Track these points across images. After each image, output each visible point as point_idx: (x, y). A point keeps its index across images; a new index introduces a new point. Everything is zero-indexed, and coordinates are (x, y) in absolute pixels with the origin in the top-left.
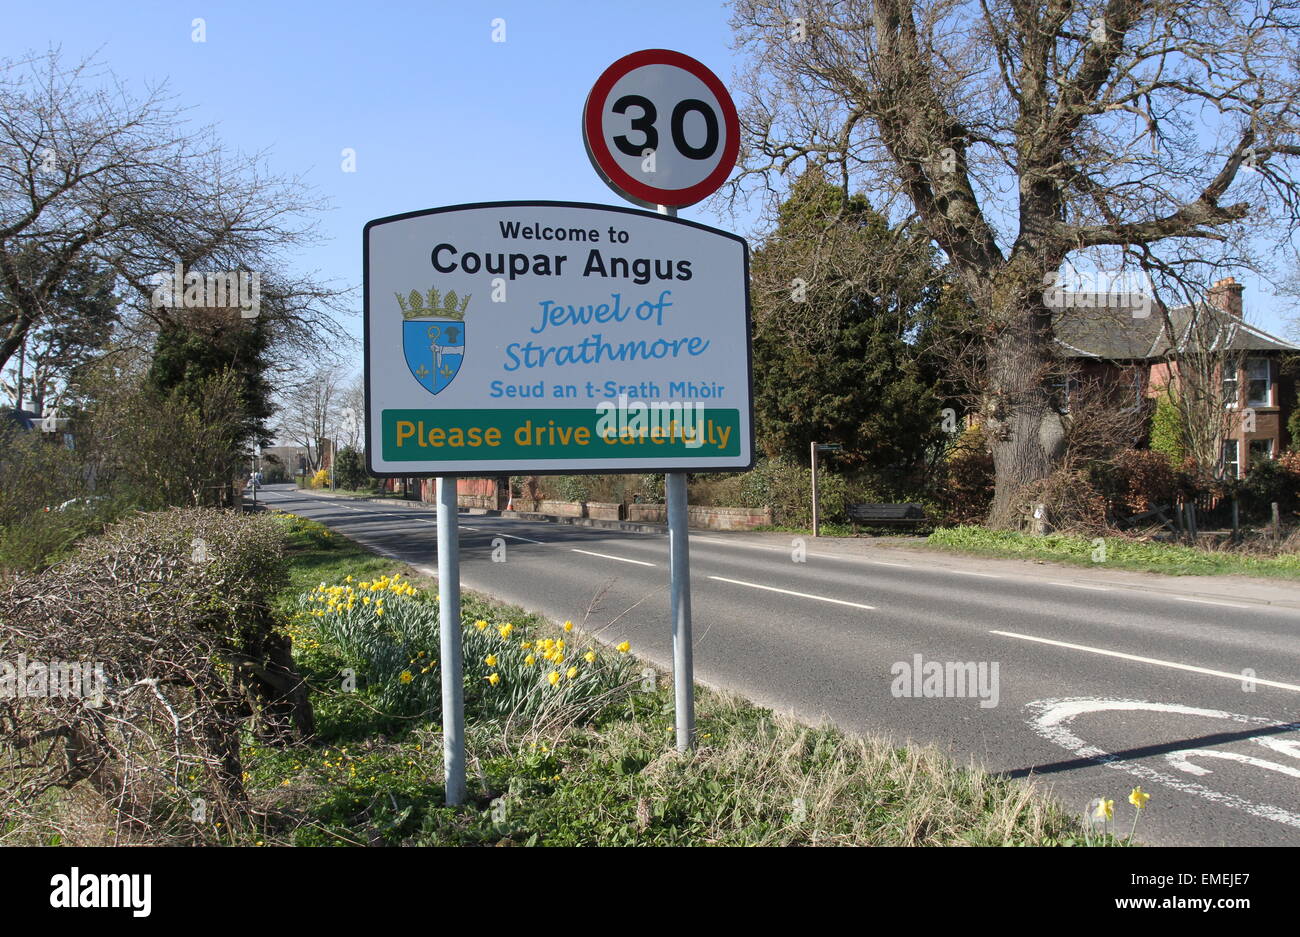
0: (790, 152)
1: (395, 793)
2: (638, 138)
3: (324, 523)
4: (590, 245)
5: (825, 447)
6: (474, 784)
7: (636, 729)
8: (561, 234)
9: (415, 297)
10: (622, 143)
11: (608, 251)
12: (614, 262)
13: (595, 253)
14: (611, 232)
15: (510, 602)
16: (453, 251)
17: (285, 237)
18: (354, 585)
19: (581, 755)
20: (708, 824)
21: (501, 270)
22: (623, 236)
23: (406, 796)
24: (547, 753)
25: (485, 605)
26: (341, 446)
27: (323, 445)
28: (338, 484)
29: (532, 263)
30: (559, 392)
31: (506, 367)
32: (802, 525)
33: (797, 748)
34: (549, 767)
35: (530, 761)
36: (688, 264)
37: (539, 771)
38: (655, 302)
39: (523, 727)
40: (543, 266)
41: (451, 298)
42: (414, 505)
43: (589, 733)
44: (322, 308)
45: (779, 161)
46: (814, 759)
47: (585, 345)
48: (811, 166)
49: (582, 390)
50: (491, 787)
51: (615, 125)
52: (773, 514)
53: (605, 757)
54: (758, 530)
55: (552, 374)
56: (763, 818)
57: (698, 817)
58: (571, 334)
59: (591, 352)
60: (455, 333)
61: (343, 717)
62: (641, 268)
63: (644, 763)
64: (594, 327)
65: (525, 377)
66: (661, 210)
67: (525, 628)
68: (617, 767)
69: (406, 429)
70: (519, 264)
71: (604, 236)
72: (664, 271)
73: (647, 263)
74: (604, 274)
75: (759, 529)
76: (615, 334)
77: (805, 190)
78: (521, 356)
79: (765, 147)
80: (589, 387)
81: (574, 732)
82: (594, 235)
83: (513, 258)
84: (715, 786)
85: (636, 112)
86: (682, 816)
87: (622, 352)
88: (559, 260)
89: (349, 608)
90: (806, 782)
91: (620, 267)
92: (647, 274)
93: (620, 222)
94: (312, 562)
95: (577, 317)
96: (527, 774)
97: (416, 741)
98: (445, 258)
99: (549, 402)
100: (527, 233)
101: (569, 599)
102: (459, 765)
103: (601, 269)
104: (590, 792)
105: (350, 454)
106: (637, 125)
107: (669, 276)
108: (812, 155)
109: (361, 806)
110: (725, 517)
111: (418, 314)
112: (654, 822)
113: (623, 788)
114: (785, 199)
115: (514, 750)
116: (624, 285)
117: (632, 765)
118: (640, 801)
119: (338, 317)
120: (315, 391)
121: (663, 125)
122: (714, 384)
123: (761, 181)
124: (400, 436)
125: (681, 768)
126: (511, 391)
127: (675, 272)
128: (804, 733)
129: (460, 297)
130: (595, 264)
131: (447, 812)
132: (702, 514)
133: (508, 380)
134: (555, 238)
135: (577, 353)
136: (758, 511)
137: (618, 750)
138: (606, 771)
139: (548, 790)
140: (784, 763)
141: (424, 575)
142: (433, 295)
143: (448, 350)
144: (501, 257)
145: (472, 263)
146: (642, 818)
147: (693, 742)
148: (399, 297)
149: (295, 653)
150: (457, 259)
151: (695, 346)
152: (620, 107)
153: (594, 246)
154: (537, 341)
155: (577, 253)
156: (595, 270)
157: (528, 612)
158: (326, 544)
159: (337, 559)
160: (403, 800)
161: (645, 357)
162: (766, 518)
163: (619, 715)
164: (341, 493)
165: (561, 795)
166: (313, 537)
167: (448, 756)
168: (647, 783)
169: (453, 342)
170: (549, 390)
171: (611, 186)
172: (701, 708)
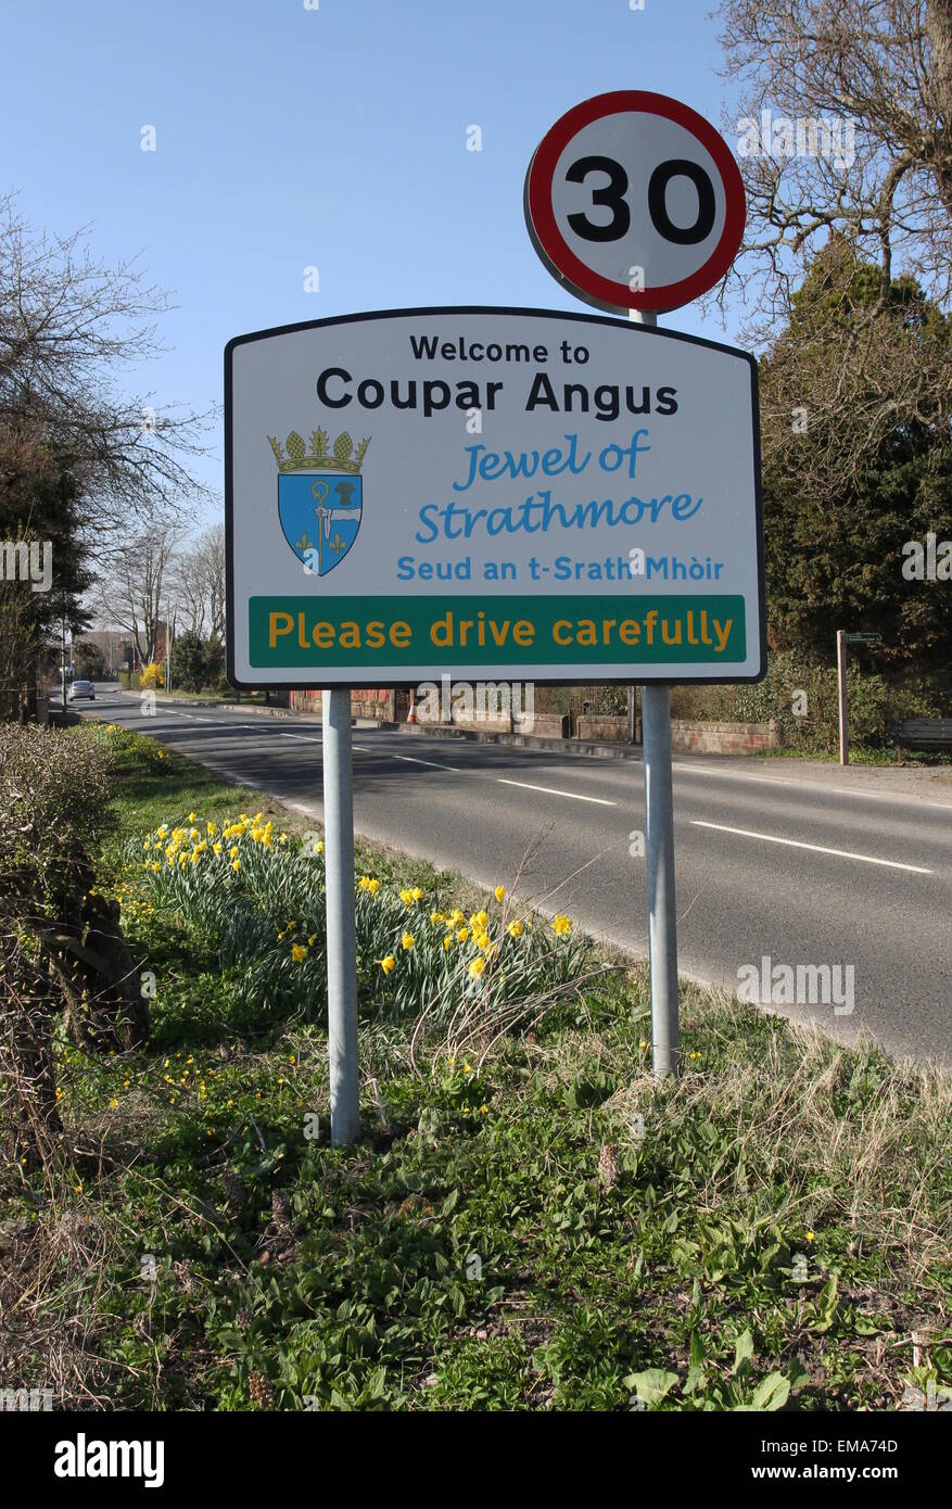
0: (807, 220)
1: (261, 1123)
2: (602, 216)
3: (159, 737)
4: (535, 368)
5: (857, 638)
6: (370, 1114)
7: (595, 1043)
8: (494, 353)
9: (294, 440)
10: (579, 223)
11: (561, 375)
12: (569, 390)
13: (542, 379)
14: (565, 348)
15: (414, 853)
16: (347, 377)
17: (107, 348)
18: (201, 827)
19: (517, 1078)
20: (699, 1185)
21: (412, 403)
22: (582, 355)
23: (276, 1129)
24: (470, 1073)
25: (380, 857)
26: (180, 631)
27: (157, 629)
28: (176, 684)
29: (455, 392)
30: (491, 572)
31: (419, 537)
32: (826, 747)
33: (827, 1077)
34: (474, 1093)
35: (446, 1085)
36: (673, 391)
37: (459, 1098)
38: (625, 445)
39: (437, 1035)
40: (470, 396)
41: (344, 442)
42: (279, 714)
43: (529, 1047)
44: (157, 446)
45: (791, 233)
46: (850, 1095)
47: (528, 506)
48: (836, 236)
49: (524, 571)
50: (393, 1121)
51: (570, 198)
52: (781, 732)
53: (550, 1082)
54: (758, 755)
55: (482, 547)
56: (779, 1179)
57: (685, 1175)
58: (509, 492)
59: (536, 516)
60: (348, 491)
61: (186, 1014)
62: (607, 398)
63: (607, 1093)
64: (539, 482)
65: (444, 551)
66: (635, 316)
67: (436, 891)
68: (569, 1096)
69: (281, 624)
70: (437, 395)
71: (555, 354)
72: (638, 402)
73: (614, 391)
74: (555, 408)
75: (762, 753)
76: (570, 491)
77: (827, 272)
78: (440, 522)
79: (771, 213)
80: (533, 565)
81: (507, 1043)
82: (540, 353)
83: (428, 386)
84: (709, 1129)
85: (600, 180)
86: (663, 1173)
87: (580, 516)
88: (493, 388)
89: (194, 859)
90: (841, 1127)
91: (576, 396)
92: (615, 406)
93: (578, 334)
94: (142, 793)
95: (518, 468)
96: (443, 1103)
97: (288, 1050)
98: (336, 389)
99: (478, 587)
100: (448, 352)
101: (496, 850)
102: (350, 1088)
103: (551, 400)
104: (533, 1132)
105: (192, 643)
106: (600, 197)
107: (646, 409)
108: (838, 223)
109: (215, 1141)
110: (713, 736)
111: (300, 465)
112: (623, 1179)
113: (578, 1127)
114: (797, 286)
115: (425, 1069)
116: (582, 422)
117: (591, 1095)
118: (604, 1150)
119: (178, 456)
120: (145, 556)
121: (636, 197)
122: (709, 560)
123: (765, 260)
124: (274, 632)
125: (661, 1102)
126: (425, 571)
127: (654, 403)
128: (837, 1059)
129: (356, 441)
130: (542, 393)
131: (333, 1154)
132: (681, 731)
133: (422, 555)
134: (486, 358)
135: (517, 517)
136: (761, 727)
137: (570, 1072)
138: (552, 1102)
139: (473, 1127)
140: (808, 1099)
141: (295, 813)
142: (319, 438)
143: (340, 514)
144: (412, 385)
145: (372, 394)
146: (606, 1172)
147: (676, 1065)
148: (272, 441)
149: (123, 922)
150: (352, 389)
151: (682, 507)
152: (577, 173)
153: (541, 368)
154: (461, 501)
155: (517, 378)
156: (542, 401)
157: (440, 868)
158: (161, 769)
159: (176, 790)
160: (273, 1134)
161: (611, 522)
162: (771, 738)
163: (569, 1020)
164: (180, 696)
165: (491, 1135)
166: (142, 757)
167: (335, 1075)
168: (612, 1122)
169: (346, 503)
170: (477, 569)
171: (564, 283)
172: (689, 1014)
